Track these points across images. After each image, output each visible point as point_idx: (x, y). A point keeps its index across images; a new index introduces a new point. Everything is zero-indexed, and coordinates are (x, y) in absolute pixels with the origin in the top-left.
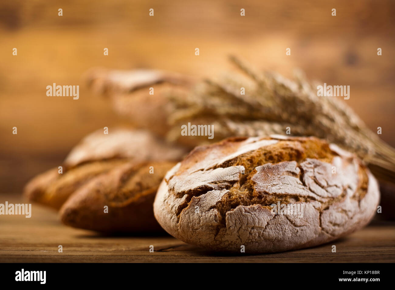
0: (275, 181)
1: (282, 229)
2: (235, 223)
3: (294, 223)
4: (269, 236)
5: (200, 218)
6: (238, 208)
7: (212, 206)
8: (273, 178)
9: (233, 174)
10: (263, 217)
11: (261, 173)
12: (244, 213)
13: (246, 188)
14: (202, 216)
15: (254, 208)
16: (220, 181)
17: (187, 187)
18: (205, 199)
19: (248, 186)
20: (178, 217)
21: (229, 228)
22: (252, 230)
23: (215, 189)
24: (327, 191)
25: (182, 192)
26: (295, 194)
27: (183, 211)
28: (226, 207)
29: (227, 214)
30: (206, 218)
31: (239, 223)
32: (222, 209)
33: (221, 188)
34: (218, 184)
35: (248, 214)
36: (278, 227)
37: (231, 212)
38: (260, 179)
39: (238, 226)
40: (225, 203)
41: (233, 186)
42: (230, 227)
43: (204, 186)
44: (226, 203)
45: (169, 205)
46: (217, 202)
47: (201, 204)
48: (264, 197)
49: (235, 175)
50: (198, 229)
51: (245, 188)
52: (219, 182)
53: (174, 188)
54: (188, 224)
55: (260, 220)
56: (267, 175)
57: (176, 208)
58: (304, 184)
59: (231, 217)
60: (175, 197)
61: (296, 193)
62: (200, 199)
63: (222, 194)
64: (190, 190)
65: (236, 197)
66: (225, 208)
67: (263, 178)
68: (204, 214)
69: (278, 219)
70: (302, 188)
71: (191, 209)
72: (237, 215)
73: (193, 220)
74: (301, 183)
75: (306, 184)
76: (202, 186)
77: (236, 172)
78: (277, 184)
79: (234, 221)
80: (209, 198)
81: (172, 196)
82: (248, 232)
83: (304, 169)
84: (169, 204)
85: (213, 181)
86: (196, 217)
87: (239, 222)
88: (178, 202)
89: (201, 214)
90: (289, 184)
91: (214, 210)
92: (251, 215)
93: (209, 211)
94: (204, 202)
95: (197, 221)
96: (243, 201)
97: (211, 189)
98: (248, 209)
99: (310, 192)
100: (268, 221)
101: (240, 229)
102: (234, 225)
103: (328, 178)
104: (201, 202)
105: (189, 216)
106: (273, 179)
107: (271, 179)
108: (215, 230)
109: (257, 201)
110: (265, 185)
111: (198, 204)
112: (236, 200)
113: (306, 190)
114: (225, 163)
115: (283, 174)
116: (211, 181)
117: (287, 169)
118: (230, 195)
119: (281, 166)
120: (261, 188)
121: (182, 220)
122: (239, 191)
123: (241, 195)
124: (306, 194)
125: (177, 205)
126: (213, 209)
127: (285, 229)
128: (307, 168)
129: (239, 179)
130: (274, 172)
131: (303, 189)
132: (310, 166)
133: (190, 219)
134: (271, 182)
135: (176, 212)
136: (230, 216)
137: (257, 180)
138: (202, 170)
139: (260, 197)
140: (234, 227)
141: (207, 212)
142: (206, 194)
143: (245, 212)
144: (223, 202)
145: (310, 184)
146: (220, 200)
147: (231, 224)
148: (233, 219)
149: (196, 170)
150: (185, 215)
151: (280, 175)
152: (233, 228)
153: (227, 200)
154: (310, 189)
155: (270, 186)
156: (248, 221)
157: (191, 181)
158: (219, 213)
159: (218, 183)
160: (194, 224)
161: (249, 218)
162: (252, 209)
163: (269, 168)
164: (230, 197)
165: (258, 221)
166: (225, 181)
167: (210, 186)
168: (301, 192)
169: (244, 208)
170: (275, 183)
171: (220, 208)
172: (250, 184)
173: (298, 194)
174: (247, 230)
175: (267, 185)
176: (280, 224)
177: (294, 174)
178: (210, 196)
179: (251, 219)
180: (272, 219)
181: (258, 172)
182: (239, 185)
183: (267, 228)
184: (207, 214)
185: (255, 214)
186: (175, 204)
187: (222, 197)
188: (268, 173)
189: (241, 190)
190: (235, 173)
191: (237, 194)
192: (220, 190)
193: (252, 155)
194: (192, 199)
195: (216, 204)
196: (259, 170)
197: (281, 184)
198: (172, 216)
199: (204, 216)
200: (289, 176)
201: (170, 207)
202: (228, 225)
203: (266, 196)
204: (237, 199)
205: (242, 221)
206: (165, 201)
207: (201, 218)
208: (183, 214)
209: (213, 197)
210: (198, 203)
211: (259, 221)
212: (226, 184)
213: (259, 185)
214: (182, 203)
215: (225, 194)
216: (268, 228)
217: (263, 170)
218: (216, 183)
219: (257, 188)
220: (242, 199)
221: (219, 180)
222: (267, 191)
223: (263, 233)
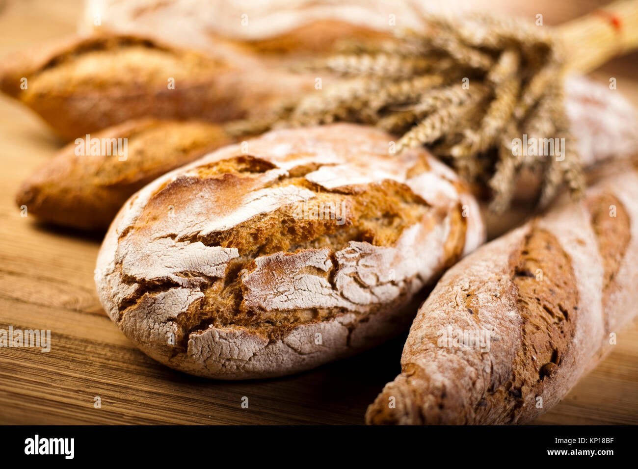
0: (284, 285)
1: (277, 359)
2: (201, 351)
3: (299, 351)
4: (254, 369)
5: (150, 331)
6: (210, 331)
7: (170, 317)
8: (281, 279)
9: (218, 263)
10: (248, 346)
11: (262, 270)
12: (217, 339)
13: (232, 294)
14: (153, 328)
15: (234, 335)
16: (194, 272)
17: (141, 270)
18: (163, 302)
19: (236, 289)
20: (120, 313)
21: (192, 355)
22: (227, 363)
23: (182, 286)
24: (372, 293)
25: (131, 276)
26: (312, 307)
27: (127, 310)
28: (192, 322)
29: (190, 336)
30: (159, 334)
31: (208, 352)
32: (186, 324)
33: (192, 286)
34: (190, 277)
35: (224, 341)
36: (270, 357)
37: (198, 335)
38: (258, 281)
39: (206, 354)
40: (192, 316)
41: (211, 285)
42: (194, 355)
43: (165, 278)
44: (194, 315)
45: (112, 287)
46: (180, 313)
47: (156, 308)
48: (256, 314)
49: (220, 266)
50: (146, 343)
51: (230, 293)
52: (192, 274)
53: (122, 262)
54: (133, 331)
55: (242, 351)
56: (273, 273)
57: (119, 299)
58: (334, 287)
59: (196, 343)
60: (121, 280)
61: (314, 304)
62: (155, 299)
63: (191, 299)
64: (144, 280)
65: (212, 309)
66: (190, 323)
67: (263, 280)
68: (157, 326)
69: (272, 348)
70: (328, 293)
71: (140, 312)
72: (206, 342)
73: (139, 329)
74: (329, 285)
75: (338, 286)
76: (163, 277)
77: (223, 261)
78: (285, 291)
79: (200, 349)
80: (169, 301)
81: (117, 273)
82: (220, 364)
83: (341, 262)
84: (111, 285)
85: (182, 270)
86: (145, 326)
87: (208, 350)
88: (124, 290)
89: (153, 326)
90: (307, 289)
91: (173, 324)
92: (228, 343)
93: (166, 323)
94: (161, 306)
95: (145, 332)
96: (221, 317)
97: (177, 285)
98: (225, 335)
99: (340, 299)
100: (254, 352)
101: (208, 359)
102: (199, 353)
103: (380, 271)
104: (156, 306)
105: (136, 322)
106: (280, 281)
107: (277, 280)
108: (170, 351)
109: (243, 318)
110: (263, 293)
111: (151, 307)
112: (210, 315)
113: (335, 296)
114: (212, 234)
115: (301, 272)
116: (179, 270)
117: (309, 263)
118: (203, 302)
119: (300, 259)
120: (255, 301)
121: (125, 320)
122: (220, 299)
123: (220, 306)
124: (332, 305)
125: (121, 296)
126: (171, 323)
127: (283, 360)
128: (347, 260)
129: (224, 275)
130: (285, 268)
131: (330, 295)
132: (352, 255)
133: (136, 326)
134: (275, 288)
135: (118, 305)
136: (195, 341)
137: (251, 283)
138: (173, 236)
139: (251, 313)
140: (200, 356)
141: (162, 323)
142: (167, 293)
143: (220, 338)
144: (188, 315)
145: (345, 285)
146: (184, 310)
147: (195, 350)
148: (199, 344)
149: (164, 234)
150: (129, 317)
151: (294, 274)
152: (198, 357)
153: (196, 312)
154: (342, 295)
155: (272, 296)
156: (221, 351)
157: (150, 257)
158: (181, 329)
159: (190, 275)
160: (141, 335)
161: (224, 348)
162: (232, 335)
163: (278, 261)
164: (202, 305)
165: (237, 353)
166: (201, 274)
167: (176, 279)
168: (324, 302)
169: (219, 333)
170: (281, 290)
171: (183, 322)
172: (240, 288)
173: (317, 305)
174: (219, 362)
175: (268, 293)
176: (275, 354)
177: (320, 271)
178: (171, 299)
179: (227, 348)
180: (262, 349)
181: (257, 269)
182: (222, 285)
183: (252, 360)
184: (161, 326)
185: (235, 342)
186: (119, 293)
187: (189, 305)
188: (275, 270)
189: (223, 296)
190: (221, 262)
191: (214, 303)
192: (191, 288)
193: (259, 225)
194: (144, 297)
195: (178, 316)
196: (260, 264)
197: (292, 290)
198: (113, 308)
199: (157, 330)
200: (310, 276)
201: (111, 292)
202: (189, 351)
203: (260, 313)
204: (212, 312)
205: (213, 350)
206: (107, 275)
207: (152, 331)
208: (127, 314)
209: (175, 301)
210: (151, 305)
211: (239, 353)
212: (202, 279)
213: (253, 293)
214: (129, 296)
215: (196, 300)
216: (254, 359)
217: (268, 264)
218: (186, 275)
219: (248, 299)
220: (221, 313)
221: (193, 270)
222: (264, 305)
223: (244, 365)
